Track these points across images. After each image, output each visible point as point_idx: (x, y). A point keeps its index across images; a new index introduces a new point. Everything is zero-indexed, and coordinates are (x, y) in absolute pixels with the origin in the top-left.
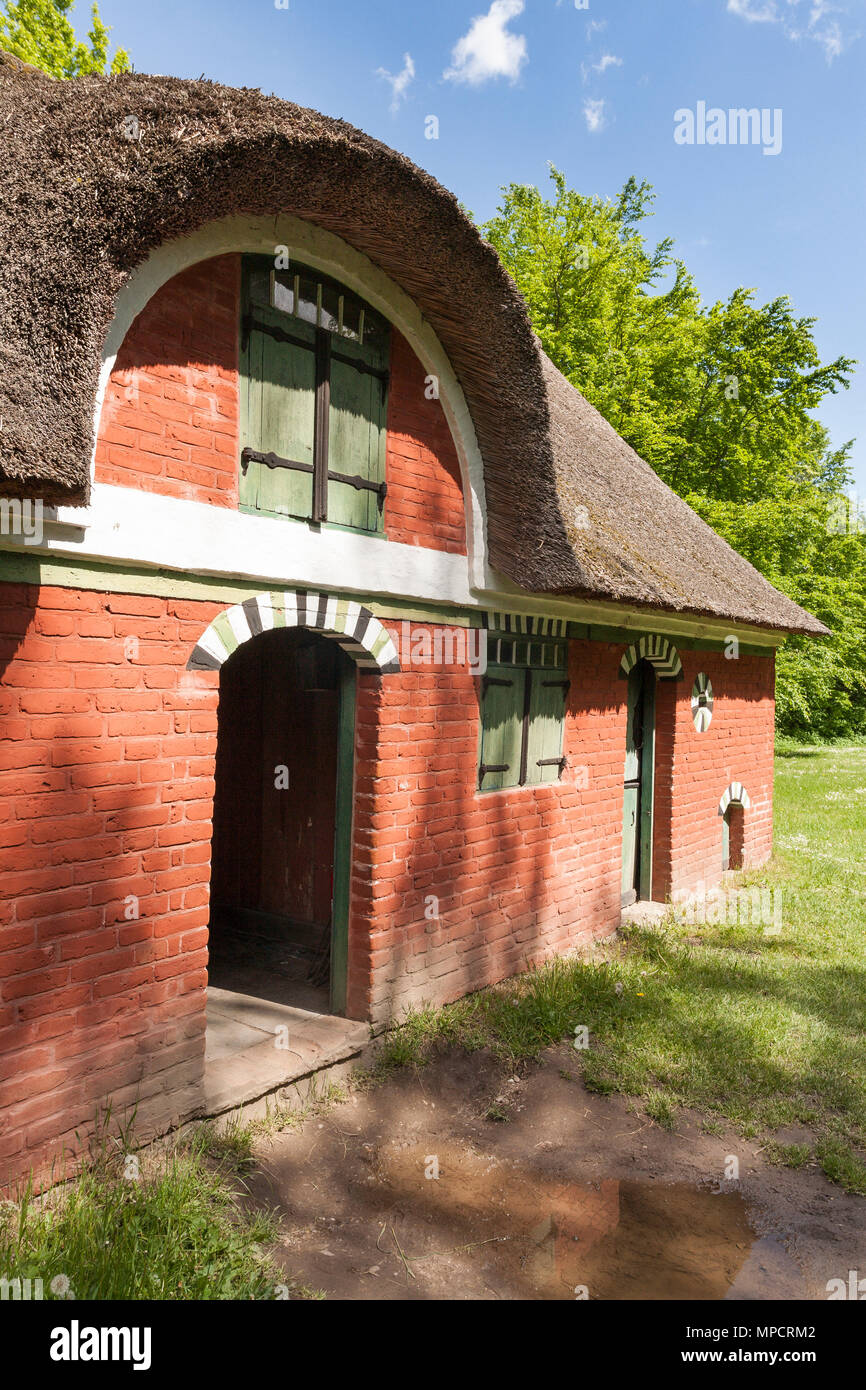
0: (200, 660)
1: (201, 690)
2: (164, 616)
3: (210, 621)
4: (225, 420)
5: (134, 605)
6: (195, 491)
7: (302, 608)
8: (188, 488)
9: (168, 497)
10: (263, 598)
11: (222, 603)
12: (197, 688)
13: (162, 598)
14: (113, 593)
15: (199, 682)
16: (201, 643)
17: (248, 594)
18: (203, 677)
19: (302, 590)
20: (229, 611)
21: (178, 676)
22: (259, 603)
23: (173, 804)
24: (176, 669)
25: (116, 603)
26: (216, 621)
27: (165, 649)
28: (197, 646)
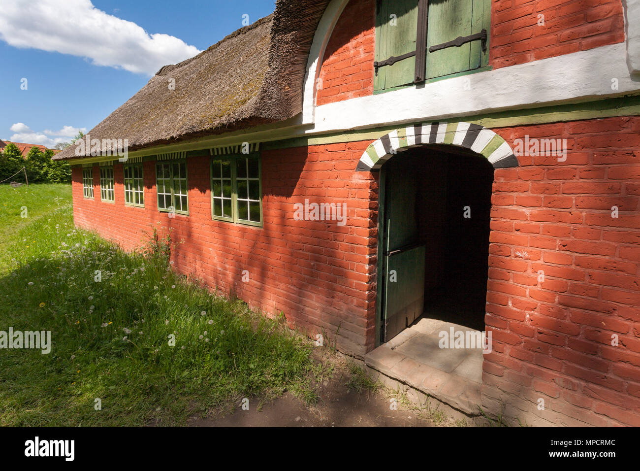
0: (362, 167)
1: (361, 180)
2: (347, 150)
3: (365, 149)
4: (368, 54)
5: (336, 147)
6: (352, 94)
7: (418, 135)
8: (350, 94)
9: (342, 101)
10: (393, 134)
11: (370, 140)
12: (360, 179)
13: (345, 143)
14: (327, 144)
15: (361, 176)
16: (361, 160)
17: (383, 133)
18: (362, 174)
19: (417, 124)
20: (373, 143)
21: (352, 174)
22: (390, 137)
23: (351, 227)
24: (351, 171)
25: (329, 148)
26: (368, 149)
27: (347, 163)
28: (360, 161)
